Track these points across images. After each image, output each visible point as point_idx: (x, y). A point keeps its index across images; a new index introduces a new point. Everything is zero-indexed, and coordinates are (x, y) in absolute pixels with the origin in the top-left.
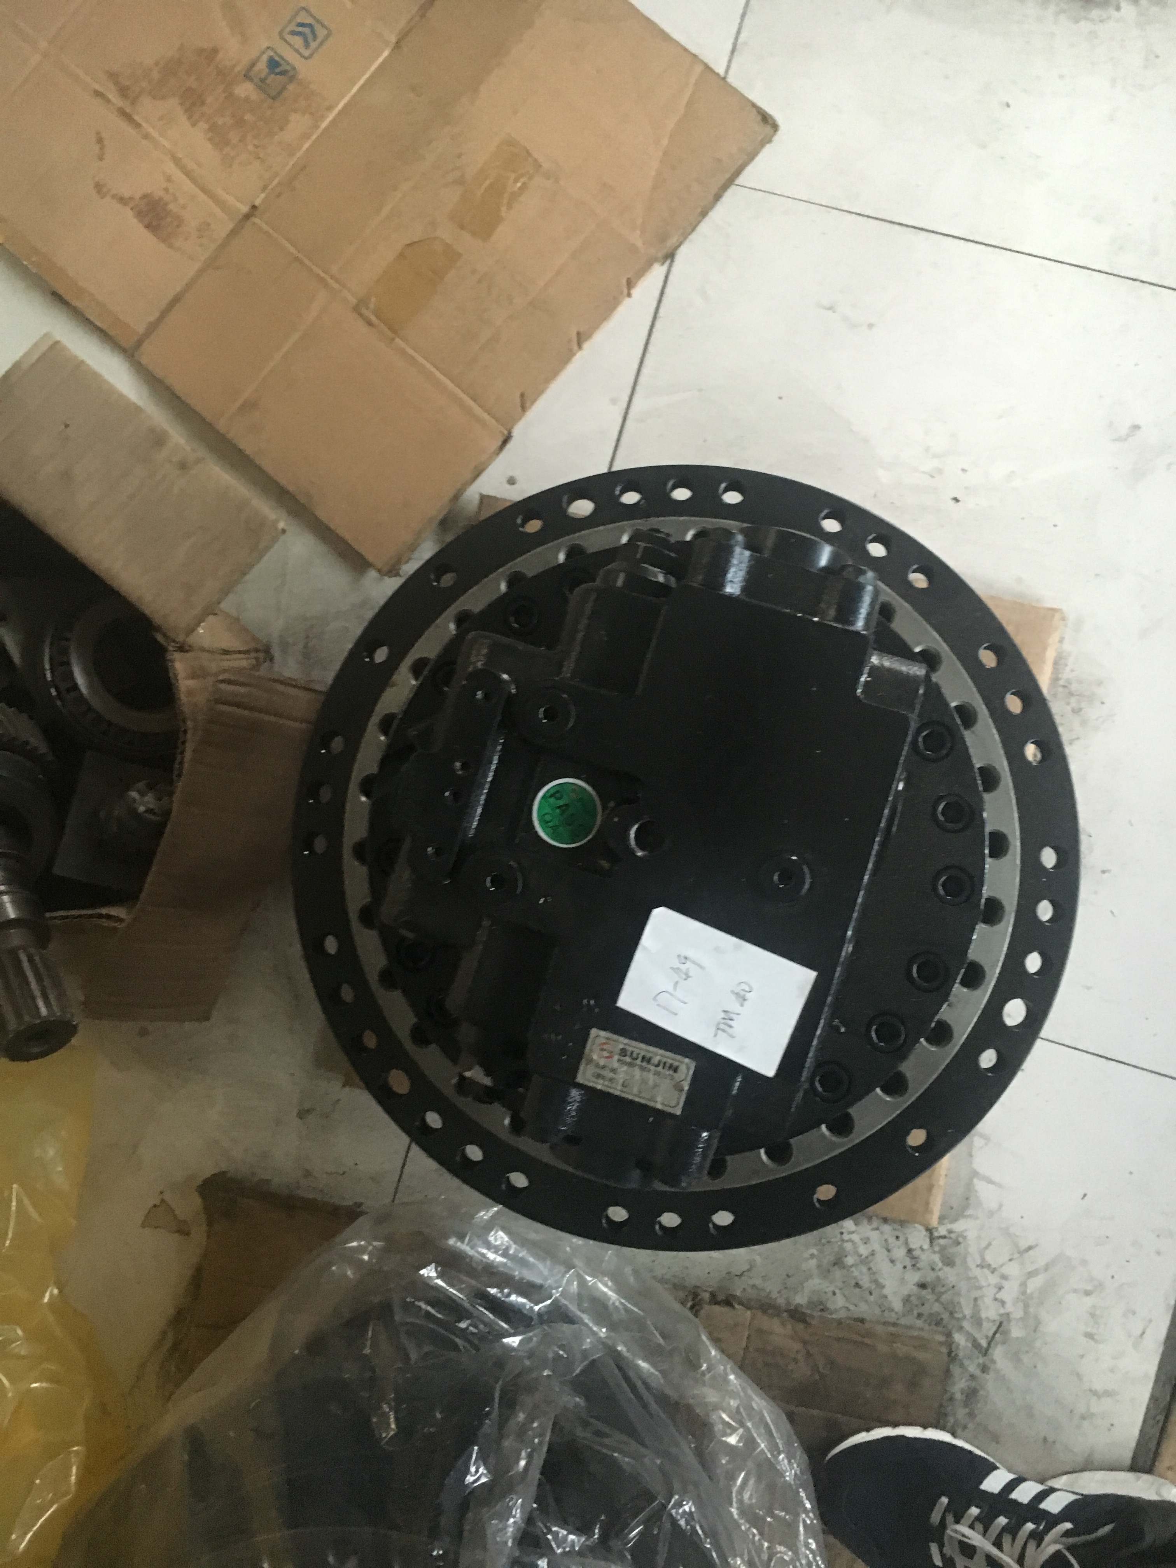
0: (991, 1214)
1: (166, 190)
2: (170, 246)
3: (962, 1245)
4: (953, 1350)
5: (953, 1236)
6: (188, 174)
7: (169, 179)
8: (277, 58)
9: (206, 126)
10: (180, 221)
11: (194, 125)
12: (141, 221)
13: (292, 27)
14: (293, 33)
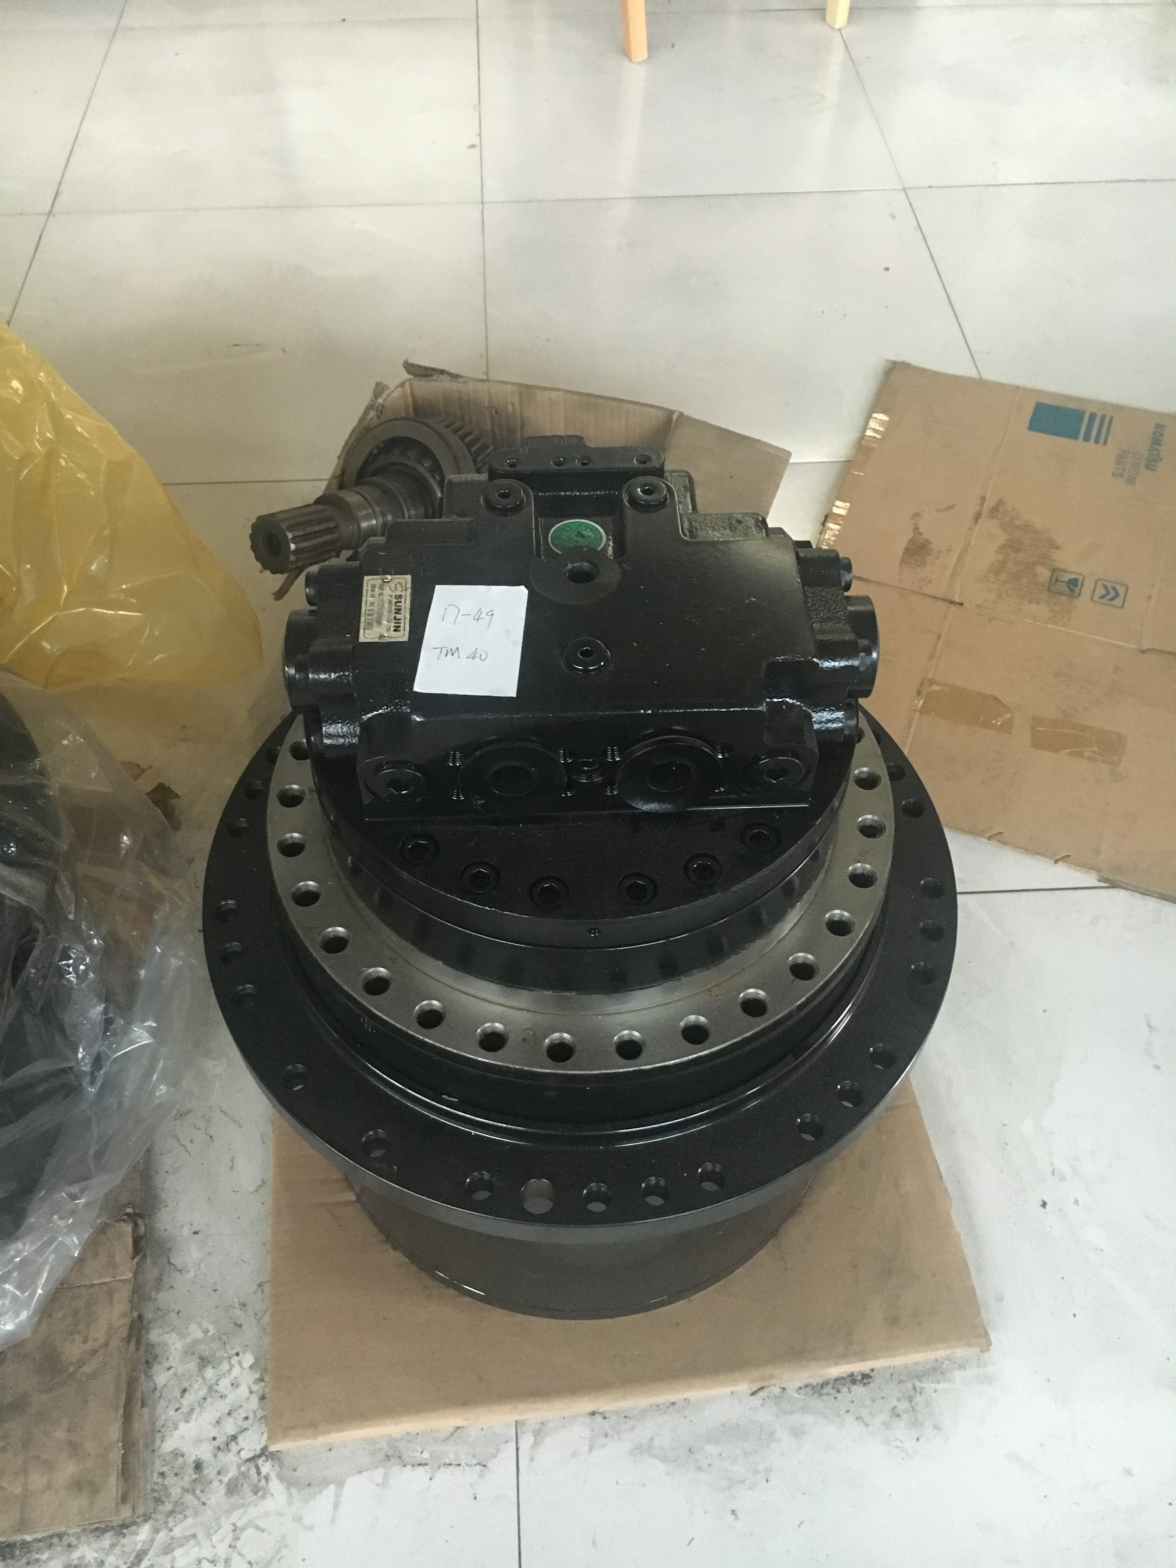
0: (298, 1519)
1: (940, 551)
2: (901, 565)
3: (254, 1497)
4: (130, 1529)
5: (263, 1482)
6: (960, 559)
7: (949, 550)
8: (1079, 583)
9: (1001, 559)
10: (923, 564)
11: (998, 552)
12: (908, 544)
13: (1109, 585)
14: (1105, 587)
